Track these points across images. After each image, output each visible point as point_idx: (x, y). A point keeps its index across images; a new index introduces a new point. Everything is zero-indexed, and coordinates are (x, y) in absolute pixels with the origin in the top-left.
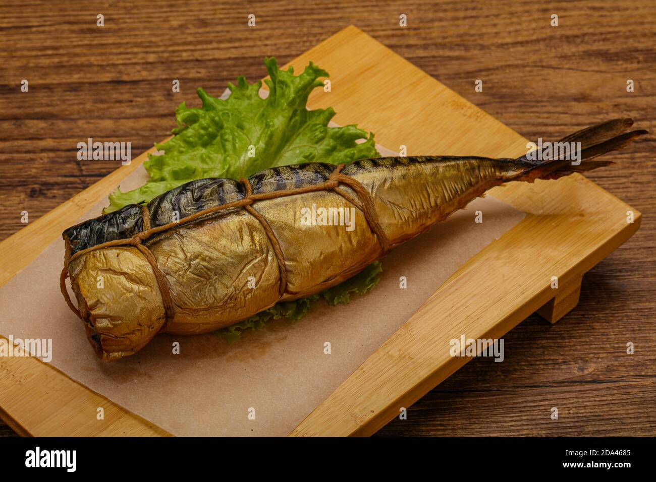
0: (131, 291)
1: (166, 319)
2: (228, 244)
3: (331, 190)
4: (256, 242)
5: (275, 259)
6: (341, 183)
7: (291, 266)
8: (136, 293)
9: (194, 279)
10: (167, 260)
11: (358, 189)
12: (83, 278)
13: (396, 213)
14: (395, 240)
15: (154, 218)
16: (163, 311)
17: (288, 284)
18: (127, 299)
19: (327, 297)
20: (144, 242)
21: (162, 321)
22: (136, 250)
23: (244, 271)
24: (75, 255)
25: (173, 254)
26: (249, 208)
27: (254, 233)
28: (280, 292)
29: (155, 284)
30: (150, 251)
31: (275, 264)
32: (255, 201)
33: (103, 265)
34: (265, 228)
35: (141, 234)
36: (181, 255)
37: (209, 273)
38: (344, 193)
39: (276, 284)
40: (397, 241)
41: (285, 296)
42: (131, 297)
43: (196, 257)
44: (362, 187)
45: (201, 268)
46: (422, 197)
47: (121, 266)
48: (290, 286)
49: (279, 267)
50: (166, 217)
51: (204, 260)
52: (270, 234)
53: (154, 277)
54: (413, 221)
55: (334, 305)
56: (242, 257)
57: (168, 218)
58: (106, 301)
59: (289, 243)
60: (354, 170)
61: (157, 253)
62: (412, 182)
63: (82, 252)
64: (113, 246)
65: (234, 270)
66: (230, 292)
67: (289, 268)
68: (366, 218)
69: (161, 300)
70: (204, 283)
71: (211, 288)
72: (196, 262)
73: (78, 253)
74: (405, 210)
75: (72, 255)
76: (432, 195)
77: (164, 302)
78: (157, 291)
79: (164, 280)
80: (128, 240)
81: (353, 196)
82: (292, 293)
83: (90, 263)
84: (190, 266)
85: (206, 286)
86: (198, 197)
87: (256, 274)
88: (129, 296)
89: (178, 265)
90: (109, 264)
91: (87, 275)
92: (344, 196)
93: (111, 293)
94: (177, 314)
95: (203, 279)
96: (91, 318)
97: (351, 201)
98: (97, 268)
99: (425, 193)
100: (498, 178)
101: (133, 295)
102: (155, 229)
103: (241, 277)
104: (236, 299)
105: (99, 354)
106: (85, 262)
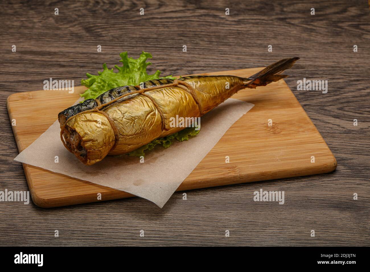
1: (116, 142)
2: (138, 107)
3: (176, 86)
4: (150, 106)
5: (159, 114)
6: (180, 84)
7: (166, 116)
10: (113, 114)
11: (187, 85)
12: (76, 126)
13: (204, 96)
14: (205, 108)
15: (102, 101)
16: (114, 137)
17: (165, 124)
18: (99, 131)
21: (114, 142)
23: (148, 117)
24: (68, 120)
25: (115, 112)
26: (143, 93)
27: (148, 103)
28: (162, 129)
29: (109, 124)
30: (104, 112)
31: (159, 115)
32: (145, 91)
33: (85, 119)
34: (152, 101)
35: (99, 107)
36: (119, 112)
39: (160, 124)
40: (206, 109)
41: (164, 131)
43: (126, 112)
44: (189, 85)
47: (93, 118)
48: (166, 126)
49: (161, 116)
51: (129, 113)
52: (155, 103)
54: (212, 100)
55: (182, 141)
56: (145, 112)
57: (108, 100)
58: (89, 133)
59: (164, 106)
60: (183, 79)
61: (108, 112)
62: (208, 83)
63: (72, 117)
64: (87, 113)
65: (143, 117)
66: (143, 127)
67: (165, 117)
68: (193, 97)
69: (113, 132)
70: (131, 123)
71: (134, 125)
72: (126, 114)
73: (70, 118)
74: (208, 94)
75: (67, 120)
76: (217, 89)
77: (114, 132)
78: (111, 128)
79: (113, 123)
80: (93, 110)
81: (186, 88)
82: (167, 130)
83: (78, 119)
84: (124, 116)
85: (132, 124)
86: (119, 93)
87: (152, 119)
88: (99, 130)
89: (119, 116)
90: (88, 118)
91: (78, 124)
92: (182, 88)
93: (91, 129)
94: (120, 139)
95: (130, 121)
96: (82, 143)
97: (186, 90)
98: (82, 121)
99: (215, 88)
100: (242, 84)
101: (101, 129)
102: (104, 105)
103: (146, 120)
104: (145, 130)
105: (85, 161)
106: (76, 119)
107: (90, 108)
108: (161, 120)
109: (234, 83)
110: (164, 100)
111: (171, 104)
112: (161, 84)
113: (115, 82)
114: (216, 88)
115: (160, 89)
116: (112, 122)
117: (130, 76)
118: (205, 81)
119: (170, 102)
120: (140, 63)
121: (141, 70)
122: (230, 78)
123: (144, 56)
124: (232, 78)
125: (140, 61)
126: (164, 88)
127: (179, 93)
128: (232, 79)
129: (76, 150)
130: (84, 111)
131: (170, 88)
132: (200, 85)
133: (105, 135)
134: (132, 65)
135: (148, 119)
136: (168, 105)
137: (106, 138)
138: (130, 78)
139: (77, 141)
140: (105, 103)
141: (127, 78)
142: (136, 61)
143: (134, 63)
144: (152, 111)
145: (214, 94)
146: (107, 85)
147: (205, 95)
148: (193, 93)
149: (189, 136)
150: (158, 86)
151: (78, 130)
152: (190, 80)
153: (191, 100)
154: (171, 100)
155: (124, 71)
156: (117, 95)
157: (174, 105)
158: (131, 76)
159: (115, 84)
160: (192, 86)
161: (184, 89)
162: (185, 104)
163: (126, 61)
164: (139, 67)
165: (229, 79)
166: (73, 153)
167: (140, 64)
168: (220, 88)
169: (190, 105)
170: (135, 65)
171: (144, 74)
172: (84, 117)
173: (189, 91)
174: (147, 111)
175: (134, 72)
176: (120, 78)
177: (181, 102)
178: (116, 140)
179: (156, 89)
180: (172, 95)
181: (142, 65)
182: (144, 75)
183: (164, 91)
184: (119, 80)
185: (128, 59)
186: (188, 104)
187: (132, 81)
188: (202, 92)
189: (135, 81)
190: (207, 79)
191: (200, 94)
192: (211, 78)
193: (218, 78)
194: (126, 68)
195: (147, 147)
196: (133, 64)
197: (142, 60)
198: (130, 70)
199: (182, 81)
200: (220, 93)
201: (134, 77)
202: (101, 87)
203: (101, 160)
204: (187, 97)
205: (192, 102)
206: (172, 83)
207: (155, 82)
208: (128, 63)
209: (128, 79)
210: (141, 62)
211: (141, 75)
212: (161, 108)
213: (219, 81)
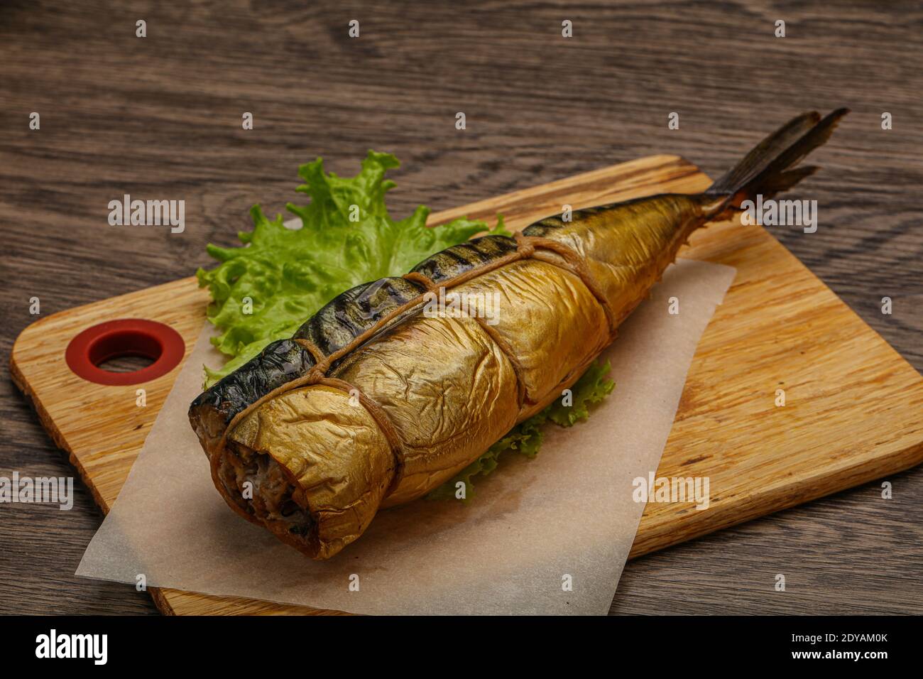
0: (347, 436)
1: (396, 470)
2: (444, 346)
3: (528, 258)
4: (475, 338)
5: (505, 356)
6: (539, 247)
7: (525, 361)
8: (353, 438)
9: (420, 401)
10: (375, 384)
11: (561, 249)
12: (270, 440)
13: (614, 273)
14: (620, 312)
15: (323, 343)
16: (392, 458)
17: (528, 388)
18: (346, 449)
19: (556, 419)
20: (327, 375)
21: (391, 474)
22: (322, 387)
23: (478, 376)
24: (233, 421)
25: (379, 375)
27: (467, 327)
29: (369, 419)
30: (344, 381)
31: (507, 362)
33: (291, 414)
35: (321, 365)
36: (391, 374)
37: (437, 388)
38: (548, 258)
39: (515, 390)
40: (622, 315)
41: (527, 409)
42: (350, 444)
43: (412, 372)
44: (564, 246)
45: (425, 385)
46: (634, 247)
47: (318, 407)
48: (530, 391)
49: (512, 364)
50: (339, 337)
51: (423, 372)
53: (367, 412)
54: (636, 282)
55: (570, 425)
56: (468, 359)
57: (343, 340)
58: (317, 458)
59: (516, 331)
60: (540, 231)
61: (356, 380)
62: (616, 230)
63: (243, 412)
64: (290, 390)
65: (466, 376)
66: (469, 411)
67: (524, 365)
68: (586, 283)
69: (385, 442)
70: (435, 405)
71: (445, 408)
72: (414, 378)
73: (239, 415)
74: (623, 268)
75: (227, 423)
76: (642, 244)
77: (390, 443)
78: (378, 430)
79: (381, 412)
80: (304, 378)
81: (559, 259)
82: (531, 403)
83: (271, 418)
84: (409, 385)
85: (438, 408)
86: (366, 307)
87: (491, 379)
88: (346, 444)
89: (394, 388)
90: (300, 411)
91: (275, 433)
92: (548, 262)
93: (319, 446)
94: (408, 459)
95: (432, 398)
96: (297, 493)
97: (560, 266)
98: (285, 421)
99: (636, 243)
100: (699, 215)
101: (351, 441)
102: (334, 355)
103: (476, 384)
104: (478, 417)
105: (311, 549)
106: (261, 420)
107: (293, 375)
108: (514, 375)
109: (681, 215)
110: (511, 312)
111: (534, 320)
112: (485, 257)
113: (307, 264)
114: (639, 243)
115: (487, 277)
116: (380, 410)
117: (348, 237)
118: (604, 225)
119: (529, 313)
120: (367, 188)
121: (376, 210)
122: (667, 202)
123: (375, 163)
124: (672, 201)
125: (368, 182)
126: (496, 271)
127: (546, 281)
128: (672, 206)
129: (272, 515)
130: (278, 385)
131: (516, 269)
132: (596, 243)
133: (367, 456)
134: (344, 198)
135: (480, 381)
136: (523, 325)
137: (369, 466)
138: (350, 243)
139: (276, 489)
140: (337, 349)
141: (338, 243)
142: (356, 184)
143: (350, 192)
144: (485, 353)
145: (639, 262)
147: (616, 272)
148: (584, 271)
149: (588, 402)
150: (478, 266)
151: (278, 453)
152: (561, 231)
153: (584, 295)
154: (530, 307)
155: (319, 218)
156: (363, 315)
157: (544, 323)
158: (352, 236)
159: (308, 270)
160: (575, 248)
161: (554, 264)
162: (572, 313)
163: (321, 187)
164: (368, 201)
165: (666, 205)
166: (262, 523)
167: (370, 193)
168: (650, 240)
169: (585, 311)
170: (356, 198)
171: (384, 221)
172: (285, 406)
173: (571, 266)
174: (473, 357)
176: (316, 245)
177: (561, 308)
178: (398, 465)
179: (474, 277)
180: (530, 289)
181: (375, 193)
182: (386, 224)
183: (501, 280)
184: (316, 254)
185: (327, 179)
186: (580, 308)
187: (361, 251)
188: (605, 262)
189: (369, 251)
190: (607, 217)
191: (602, 270)
192: (616, 212)
193: (636, 209)
194: (324, 212)
195: (480, 468)
196: (347, 195)
197: (372, 177)
198: (340, 214)
199: (540, 236)
200: (653, 257)
201: (363, 238)
202: (268, 285)
203: (359, 536)
204: (573, 289)
205: (588, 303)
206: (515, 249)
207: (465, 253)
208: (330, 195)
209: (344, 246)
210: (371, 185)
211: (378, 228)
212: (506, 336)
213: (641, 220)
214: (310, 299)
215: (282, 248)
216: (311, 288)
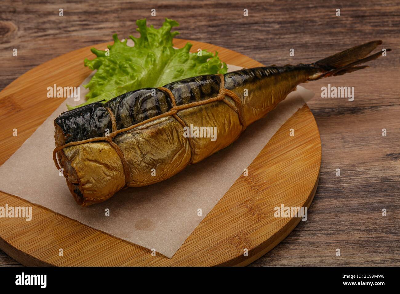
0: (109, 176)
3: (220, 101)
4: (180, 140)
5: (190, 149)
8: (111, 177)
10: (130, 154)
11: (236, 100)
23: (174, 159)
24: (68, 144)
25: (133, 151)
31: (189, 151)
37: (155, 162)
38: (228, 103)
42: (109, 179)
44: (238, 99)
45: (150, 160)
46: (268, 100)
48: (194, 161)
49: (192, 152)
56: (173, 151)
58: (94, 181)
63: (74, 143)
65: (169, 158)
67: (197, 153)
68: (239, 118)
69: (124, 179)
70: (151, 169)
72: (147, 156)
73: (71, 143)
74: (259, 109)
76: (273, 98)
77: (126, 179)
79: (128, 167)
81: (233, 104)
84: (144, 159)
87: (179, 159)
89: (137, 158)
92: (228, 105)
93: (96, 176)
95: (150, 166)
97: (232, 108)
113: (128, 63)
117: (148, 54)
120: (162, 34)
121: (164, 44)
123: (168, 24)
125: (163, 32)
132: (252, 98)
134: (152, 37)
138: (148, 56)
141: (144, 55)
142: (158, 32)
143: (155, 35)
144: (182, 147)
146: (118, 66)
147: (255, 111)
148: (241, 112)
153: (236, 124)
155: (141, 44)
158: (150, 53)
159: (128, 66)
161: (230, 106)
163: (144, 31)
164: (160, 40)
167: (162, 37)
170: (156, 38)
173: (237, 109)
174: (175, 150)
175: (154, 47)
176: (136, 55)
178: (126, 186)
181: (165, 37)
182: (168, 50)
184: (134, 59)
185: (148, 29)
187: (151, 60)
188: (253, 106)
189: (155, 61)
191: (249, 111)
194: (143, 41)
196: (153, 36)
197: (165, 29)
198: (148, 45)
201: (154, 55)
202: (111, 71)
204: (232, 122)
208: (146, 35)
209: (146, 57)
210: (164, 33)
214: (125, 79)
215: (122, 54)
216: (127, 73)
